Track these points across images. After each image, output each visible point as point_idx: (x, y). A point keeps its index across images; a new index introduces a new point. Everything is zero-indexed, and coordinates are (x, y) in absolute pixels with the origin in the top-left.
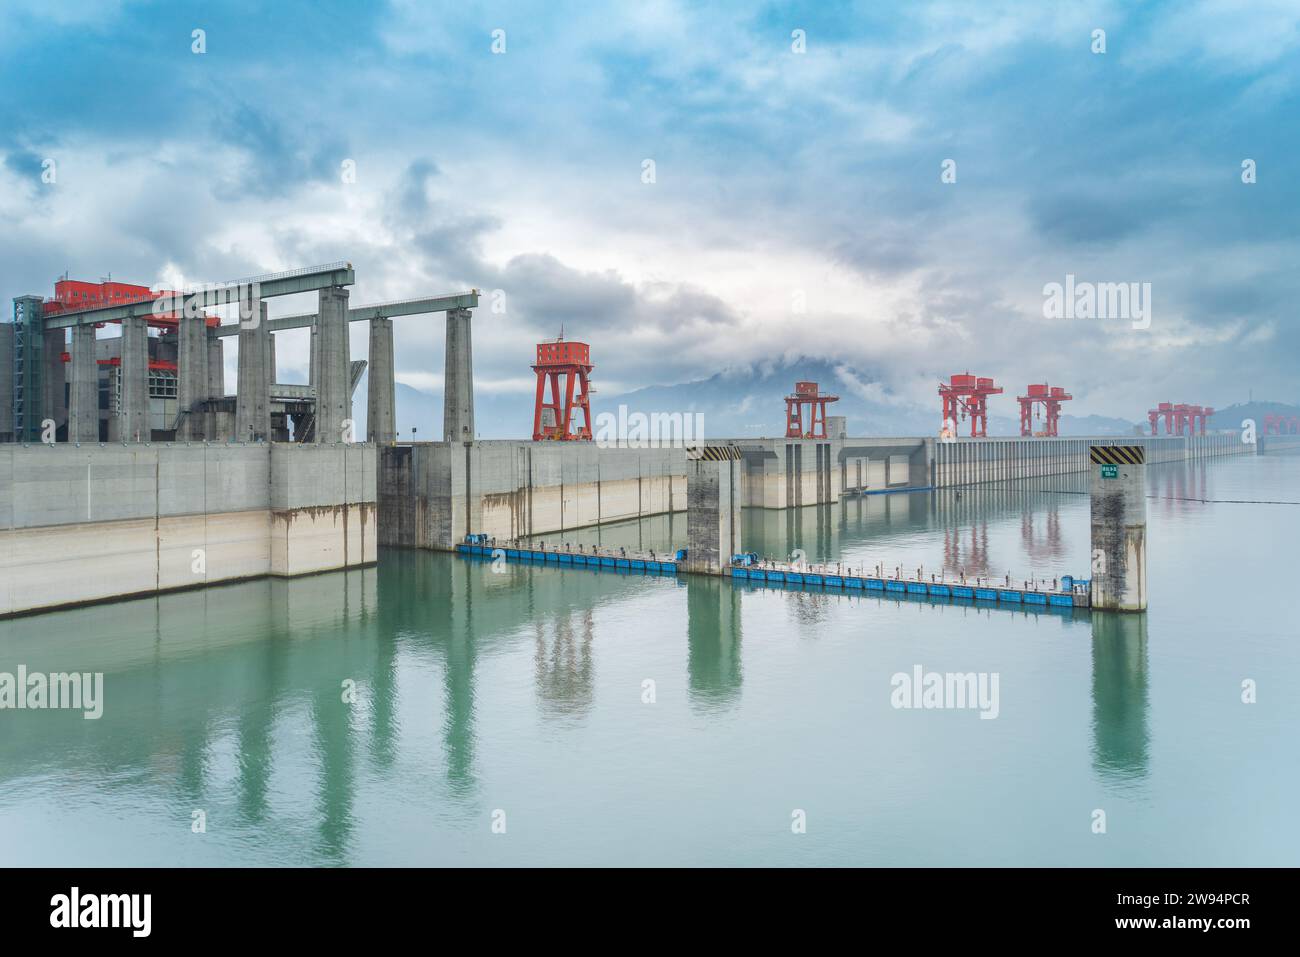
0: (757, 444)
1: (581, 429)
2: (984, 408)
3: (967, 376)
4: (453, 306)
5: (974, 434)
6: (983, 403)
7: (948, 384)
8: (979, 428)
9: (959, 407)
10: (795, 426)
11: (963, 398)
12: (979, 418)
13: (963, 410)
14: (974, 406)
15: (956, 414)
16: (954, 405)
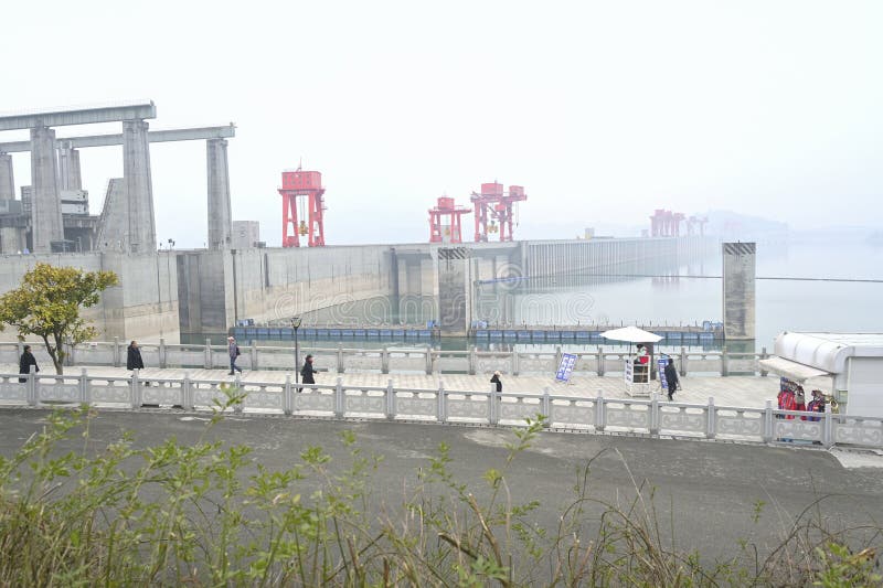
0: (416, 248)
1: (317, 238)
2: (510, 214)
3: (496, 184)
4: (212, 135)
5: (502, 239)
6: (509, 209)
7: (479, 191)
8: (507, 233)
9: (489, 213)
10: (436, 233)
11: (492, 205)
12: (506, 224)
13: (493, 216)
14: (503, 212)
15: (486, 220)
16: (485, 211)
